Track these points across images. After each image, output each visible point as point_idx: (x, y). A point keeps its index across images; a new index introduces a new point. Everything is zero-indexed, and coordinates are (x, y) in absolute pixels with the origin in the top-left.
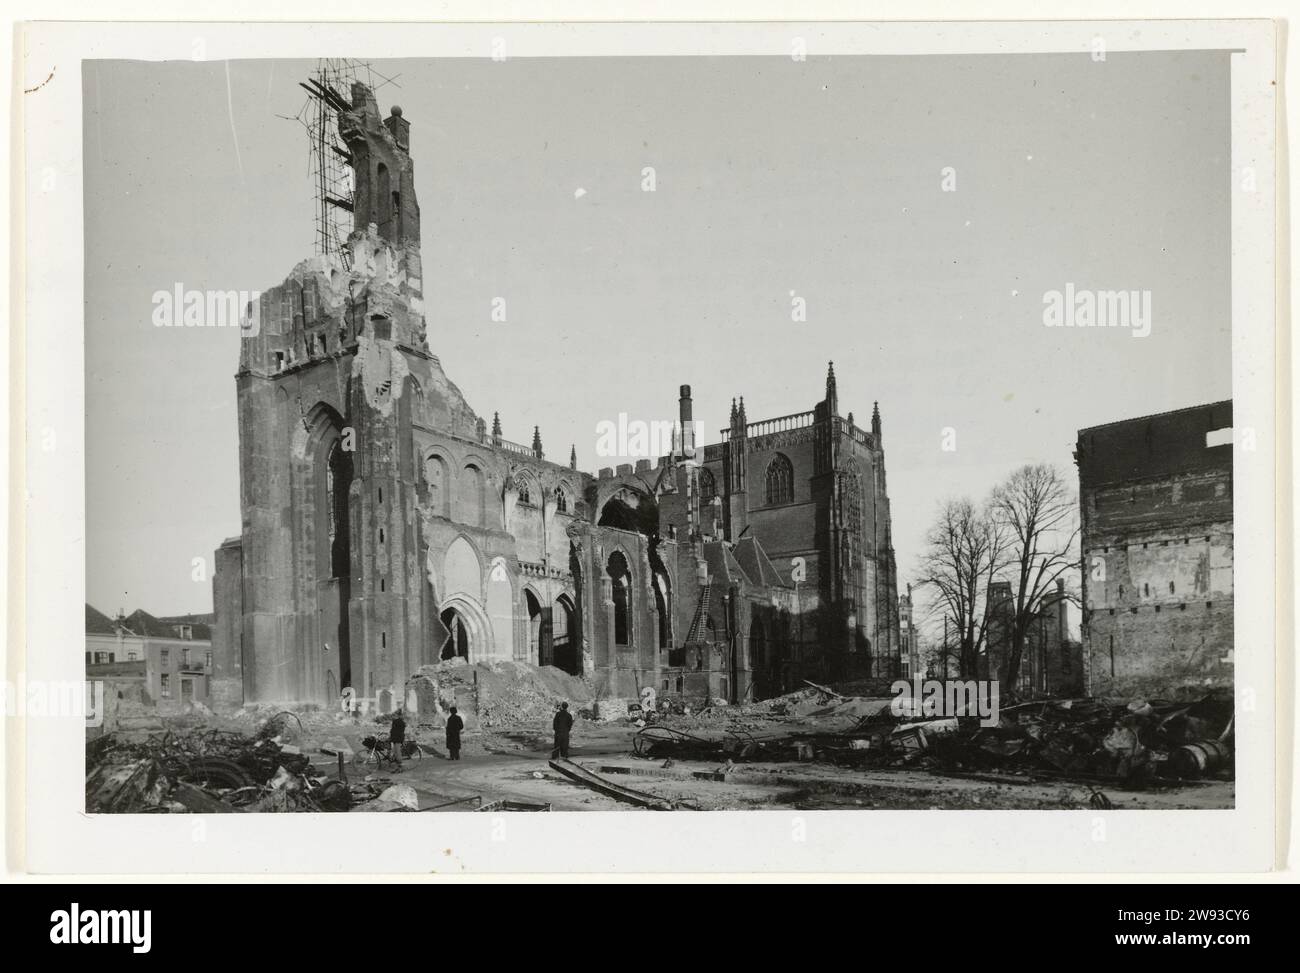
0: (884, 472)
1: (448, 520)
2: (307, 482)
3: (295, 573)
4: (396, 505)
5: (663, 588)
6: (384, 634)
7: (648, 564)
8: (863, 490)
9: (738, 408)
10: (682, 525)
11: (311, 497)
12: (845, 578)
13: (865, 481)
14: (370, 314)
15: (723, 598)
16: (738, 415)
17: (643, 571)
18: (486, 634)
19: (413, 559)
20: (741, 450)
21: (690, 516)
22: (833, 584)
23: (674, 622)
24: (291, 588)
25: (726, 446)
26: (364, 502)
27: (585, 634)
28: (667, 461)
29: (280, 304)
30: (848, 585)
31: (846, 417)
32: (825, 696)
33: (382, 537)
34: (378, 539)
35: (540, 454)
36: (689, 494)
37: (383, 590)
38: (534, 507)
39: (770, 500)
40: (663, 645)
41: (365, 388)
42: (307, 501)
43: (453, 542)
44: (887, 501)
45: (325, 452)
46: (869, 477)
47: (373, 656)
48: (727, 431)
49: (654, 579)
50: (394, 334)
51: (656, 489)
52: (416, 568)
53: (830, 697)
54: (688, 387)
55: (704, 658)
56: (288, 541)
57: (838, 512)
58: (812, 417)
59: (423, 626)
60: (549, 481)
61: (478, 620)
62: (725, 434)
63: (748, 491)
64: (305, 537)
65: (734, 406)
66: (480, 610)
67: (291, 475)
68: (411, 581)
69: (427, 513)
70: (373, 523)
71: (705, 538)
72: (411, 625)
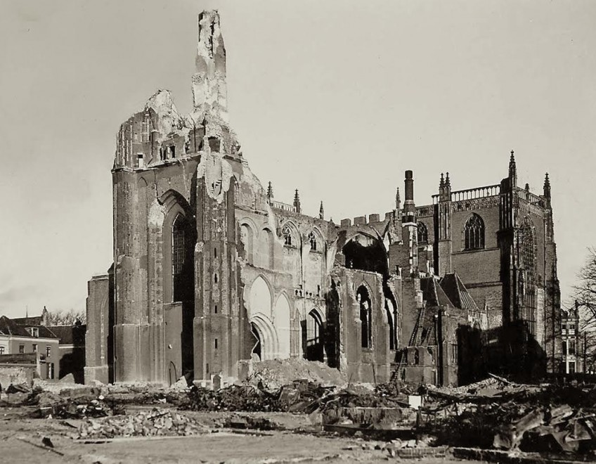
0: (552, 224)
1: (252, 266)
2: (158, 240)
3: (149, 299)
4: (225, 258)
5: (392, 310)
6: (216, 340)
7: (383, 294)
8: (536, 238)
9: (445, 180)
10: (406, 266)
11: (161, 249)
12: (520, 303)
13: (538, 231)
14: (207, 136)
15: (434, 317)
16: (445, 184)
17: (379, 298)
18: (273, 340)
19: (234, 293)
20: (446, 210)
21: (411, 260)
22: (511, 307)
23: (399, 333)
24: (146, 308)
25: (436, 206)
26: (204, 256)
27: (341, 341)
28: (392, 215)
29: (141, 123)
30: (522, 308)
31: (524, 187)
32: (502, 383)
33: (216, 279)
34: (214, 281)
35: (298, 210)
36: (411, 245)
37: (216, 312)
38: (294, 248)
39: (467, 245)
40: (391, 348)
41: (206, 185)
42: (158, 252)
43: (255, 280)
44: (554, 245)
45: (171, 221)
46: (541, 228)
47: (209, 354)
48: (437, 196)
49: (386, 302)
50: (222, 148)
51: (383, 236)
52: (237, 298)
53: (506, 384)
54: (411, 172)
55: (420, 357)
56: (144, 277)
57: (516, 257)
58: (498, 188)
59: (240, 335)
60: (305, 228)
61: (268, 330)
62: (435, 197)
63: (451, 239)
64: (156, 275)
65: (442, 179)
66: (270, 324)
67: (148, 235)
68: (233, 306)
69: (243, 264)
70: (210, 270)
71: (420, 274)
72: (233, 334)
